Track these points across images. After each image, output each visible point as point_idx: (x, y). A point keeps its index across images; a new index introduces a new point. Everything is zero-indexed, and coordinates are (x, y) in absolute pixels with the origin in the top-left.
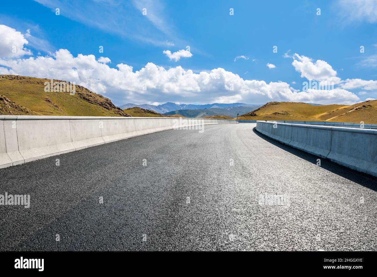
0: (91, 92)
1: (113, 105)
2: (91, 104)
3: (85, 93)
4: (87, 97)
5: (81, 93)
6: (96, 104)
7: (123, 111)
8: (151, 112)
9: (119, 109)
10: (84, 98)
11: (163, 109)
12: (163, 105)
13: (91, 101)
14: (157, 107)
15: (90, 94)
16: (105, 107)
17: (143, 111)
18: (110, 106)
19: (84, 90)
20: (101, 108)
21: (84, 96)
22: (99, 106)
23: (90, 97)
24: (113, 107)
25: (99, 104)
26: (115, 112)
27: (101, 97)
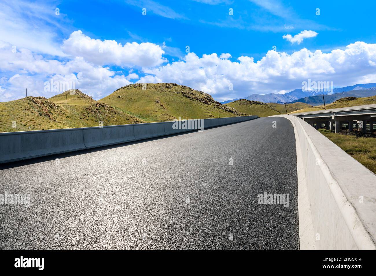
0: (193, 90)
1: (212, 100)
2: (192, 101)
3: (187, 92)
4: (189, 95)
5: (184, 92)
6: (196, 100)
7: (222, 105)
8: (257, 103)
9: (217, 103)
10: (186, 96)
11: (291, 97)
12: (291, 93)
13: (192, 98)
14: (283, 96)
15: (191, 92)
16: (204, 103)
17: (248, 102)
18: (209, 101)
19: (187, 89)
20: (201, 103)
21: (186, 94)
22: (198, 102)
23: (191, 95)
24: (212, 102)
25: (199, 100)
26: (214, 106)
27: (201, 93)
